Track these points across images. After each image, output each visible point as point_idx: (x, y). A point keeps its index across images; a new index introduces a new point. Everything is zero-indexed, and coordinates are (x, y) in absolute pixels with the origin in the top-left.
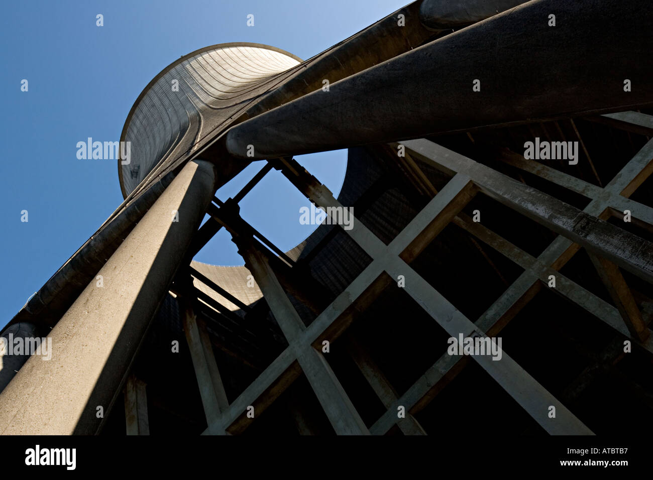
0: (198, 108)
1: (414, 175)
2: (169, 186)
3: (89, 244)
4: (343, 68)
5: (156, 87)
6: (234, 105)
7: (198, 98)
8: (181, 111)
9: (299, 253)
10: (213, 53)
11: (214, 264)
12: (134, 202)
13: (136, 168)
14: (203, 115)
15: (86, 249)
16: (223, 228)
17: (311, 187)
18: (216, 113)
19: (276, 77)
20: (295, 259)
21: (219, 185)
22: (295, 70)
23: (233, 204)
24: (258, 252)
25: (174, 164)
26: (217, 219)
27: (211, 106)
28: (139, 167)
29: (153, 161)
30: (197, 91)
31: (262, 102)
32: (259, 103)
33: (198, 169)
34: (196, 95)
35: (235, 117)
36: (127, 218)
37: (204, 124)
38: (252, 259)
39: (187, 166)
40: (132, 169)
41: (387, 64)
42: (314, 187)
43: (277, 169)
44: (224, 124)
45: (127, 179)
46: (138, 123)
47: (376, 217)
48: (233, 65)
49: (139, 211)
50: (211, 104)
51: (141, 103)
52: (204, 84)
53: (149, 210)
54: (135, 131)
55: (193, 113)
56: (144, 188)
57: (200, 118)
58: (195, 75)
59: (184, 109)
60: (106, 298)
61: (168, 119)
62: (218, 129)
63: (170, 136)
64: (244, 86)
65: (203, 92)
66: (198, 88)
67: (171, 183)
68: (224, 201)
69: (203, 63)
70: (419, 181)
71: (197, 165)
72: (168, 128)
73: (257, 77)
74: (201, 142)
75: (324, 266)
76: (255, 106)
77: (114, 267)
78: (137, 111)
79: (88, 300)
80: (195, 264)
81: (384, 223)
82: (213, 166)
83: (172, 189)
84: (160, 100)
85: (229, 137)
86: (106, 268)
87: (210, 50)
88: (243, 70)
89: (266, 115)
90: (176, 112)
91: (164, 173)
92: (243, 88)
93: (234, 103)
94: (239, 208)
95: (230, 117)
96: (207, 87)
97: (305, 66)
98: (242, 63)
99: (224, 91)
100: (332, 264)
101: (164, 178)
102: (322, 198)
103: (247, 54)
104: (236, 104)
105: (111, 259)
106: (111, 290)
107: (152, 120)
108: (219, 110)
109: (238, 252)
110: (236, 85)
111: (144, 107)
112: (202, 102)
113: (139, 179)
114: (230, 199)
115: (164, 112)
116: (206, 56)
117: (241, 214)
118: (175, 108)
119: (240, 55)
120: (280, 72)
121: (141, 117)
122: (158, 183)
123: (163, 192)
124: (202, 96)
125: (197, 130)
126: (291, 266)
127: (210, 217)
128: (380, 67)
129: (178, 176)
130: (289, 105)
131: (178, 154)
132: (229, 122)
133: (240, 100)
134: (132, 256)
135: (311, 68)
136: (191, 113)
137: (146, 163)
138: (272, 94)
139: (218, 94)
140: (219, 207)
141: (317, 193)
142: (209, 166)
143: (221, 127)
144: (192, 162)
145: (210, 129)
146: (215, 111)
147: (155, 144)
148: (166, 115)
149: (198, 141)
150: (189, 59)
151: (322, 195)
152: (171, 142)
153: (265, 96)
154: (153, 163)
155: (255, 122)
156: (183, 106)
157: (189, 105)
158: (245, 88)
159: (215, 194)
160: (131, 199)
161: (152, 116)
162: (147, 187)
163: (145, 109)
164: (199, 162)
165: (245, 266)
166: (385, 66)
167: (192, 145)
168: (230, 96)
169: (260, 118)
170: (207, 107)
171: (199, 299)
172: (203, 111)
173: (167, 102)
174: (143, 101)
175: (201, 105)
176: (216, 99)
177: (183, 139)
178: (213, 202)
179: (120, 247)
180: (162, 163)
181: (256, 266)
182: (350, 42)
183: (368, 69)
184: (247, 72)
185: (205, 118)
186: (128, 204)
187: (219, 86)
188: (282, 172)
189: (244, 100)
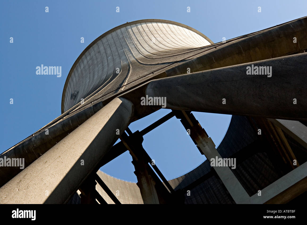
0: (130, 61)
1: (282, 146)
2: (98, 112)
3: (30, 139)
4: (244, 55)
5: (104, 40)
6: (157, 64)
7: (132, 53)
8: (117, 60)
9: (177, 183)
10: (149, 25)
11: (113, 176)
12: (70, 117)
13: (76, 93)
14: (132, 66)
15: (27, 142)
16: (128, 152)
17: (200, 137)
18: (142, 67)
19: (191, 51)
20: (173, 187)
21: (133, 119)
22: (207, 49)
23: (139, 136)
24: (149, 176)
25: (105, 96)
26: (125, 144)
27: (139, 61)
28: (78, 92)
29: (89, 90)
30: (132, 48)
31: (178, 67)
32: (176, 67)
33: (122, 104)
34: (130, 51)
35: (156, 74)
36: (62, 127)
37: (132, 73)
38: (144, 180)
39: (114, 100)
40: (73, 92)
41: (282, 59)
42: (202, 137)
43: (178, 118)
44: (147, 76)
45: (68, 99)
46: (85, 62)
47: (243, 171)
48: (162, 35)
49: (71, 125)
50: (139, 60)
51: (91, 48)
52: (138, 44)
53: (80, 126)
54: (82, 67)
55: (125, 63)
56: (79, 109)
57: (130, 68)
58: (133, 37)
59: (120, 59)
60: (33, 182)
61: (106, 64)
62: (142, 79)
63: (105, 76)
64: (166, 52)
65: (136, 50)
66: (133, 47)
67: (100, 111)
68: (133, 132)
69: (141, 30)
70: (285, 151)
71: (121, 102)
72: (106, 70)
73: (177, 48)
74: (127, 85)
75: (194, 199)
76: (173, 68)
77: (45, 161)
78: (87, 53)
79: (21, 181)
80: (100, 173)
81: (248, 177)
82: (133, 105)
83: (100, 115)
84: (105, 49)
85: (149, 87)
86: (39, 160)
87: (148, 22)
88: (168, 40)
89: (180, 77)
90: (114, 60)
91: (96, 101)
92: (165, 53)
93: (157, 63)
94: (143, 140)
95: (153, 73)
96: (140, 47)
97: (215, 47)
98: (168, 36)
99: (151, 52)
100: (201, 198)
101: (95, 106)
102: (207, 147)
103: (173, 30)
104: (158, 64)
105: (44, 155)
106: (39, 177)
107: (96, 62)
108: (145, 65)
109: (135, 172)
110: (161, 50)
111: (92, 51)
112: (134, 57)
113: (76, 101)
114: (138, 131)
115: (105, 58)
116: (144, 25)
117: (143, 144)
118: (114, 57)
119: (168, 29)
120: (195, 48)
121: (88, 58)
122: (90, 108)
123: (92, 115)
124: (135, 53)
125: (125, 77)
126: (170, 192)
127: (121, 141)
128: (276, 60)
129: (106, 106)
130: (199, 74)
131: (109, 90)
132: (151, 76)
133: (161, 61)
134: (60, 157)
135: (220, 50)
136: (124, 63)
137: (84, 91)
138: (187, 62)
139: (146, 53)
140: (128, 135)
141: (204, 143)
142: (129, 105)
143: (144, 78)
144: (118, 99)
145: (135, 78)
146: (142, 65)
147: (93, 79)
148: (106, 61)
149: (125, 84)
150: (131, 25)
151: (207, 145)
152: (105, 80)
153: (181, 63)
154: (88, 92)
155: (171, 80)
156: (120, 57)
157: (124, 57)
158: (167, 54)
159: (128, 125)
160: (68, 114)
161: (97, 59)
162: (81, 109)
163: (93, 53)
164: (123, 100)
165: (137, 184)
166: (280, 60)
167: (120, 87)
168: (155, 56)
169: (175, 78)
170: (136, 61)
171: (96, 200)
172: (133, 63)
173: (109, 52)
174: (93, 48)
175: (132, 59)
176: (144, 57)
177: (114, 80)
178: (125, 131)
179: (53, 148)
180: (95, 94)
181: (145, 185)
182: (253, 37)
183: (266, 60)
184: (170, 42)
185: (134, 69)
186: (65, 117)
187: (148, 49)
188: (181, 121)
189: (164, 62)
